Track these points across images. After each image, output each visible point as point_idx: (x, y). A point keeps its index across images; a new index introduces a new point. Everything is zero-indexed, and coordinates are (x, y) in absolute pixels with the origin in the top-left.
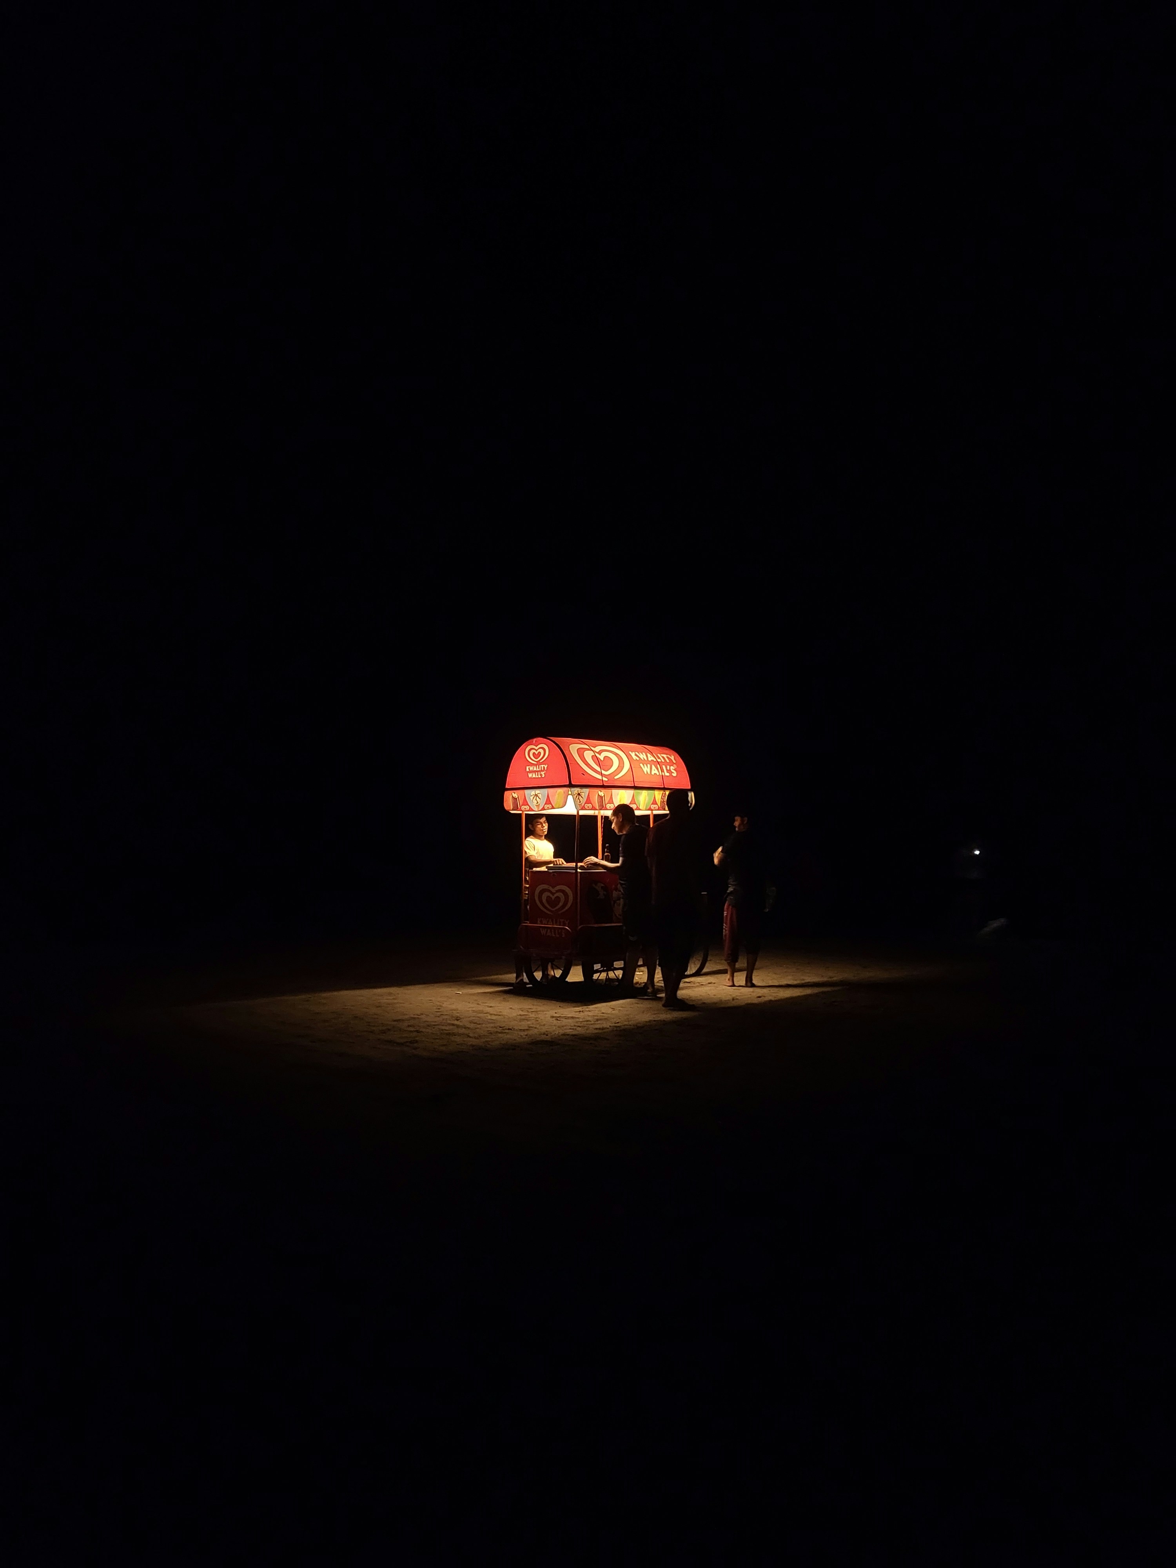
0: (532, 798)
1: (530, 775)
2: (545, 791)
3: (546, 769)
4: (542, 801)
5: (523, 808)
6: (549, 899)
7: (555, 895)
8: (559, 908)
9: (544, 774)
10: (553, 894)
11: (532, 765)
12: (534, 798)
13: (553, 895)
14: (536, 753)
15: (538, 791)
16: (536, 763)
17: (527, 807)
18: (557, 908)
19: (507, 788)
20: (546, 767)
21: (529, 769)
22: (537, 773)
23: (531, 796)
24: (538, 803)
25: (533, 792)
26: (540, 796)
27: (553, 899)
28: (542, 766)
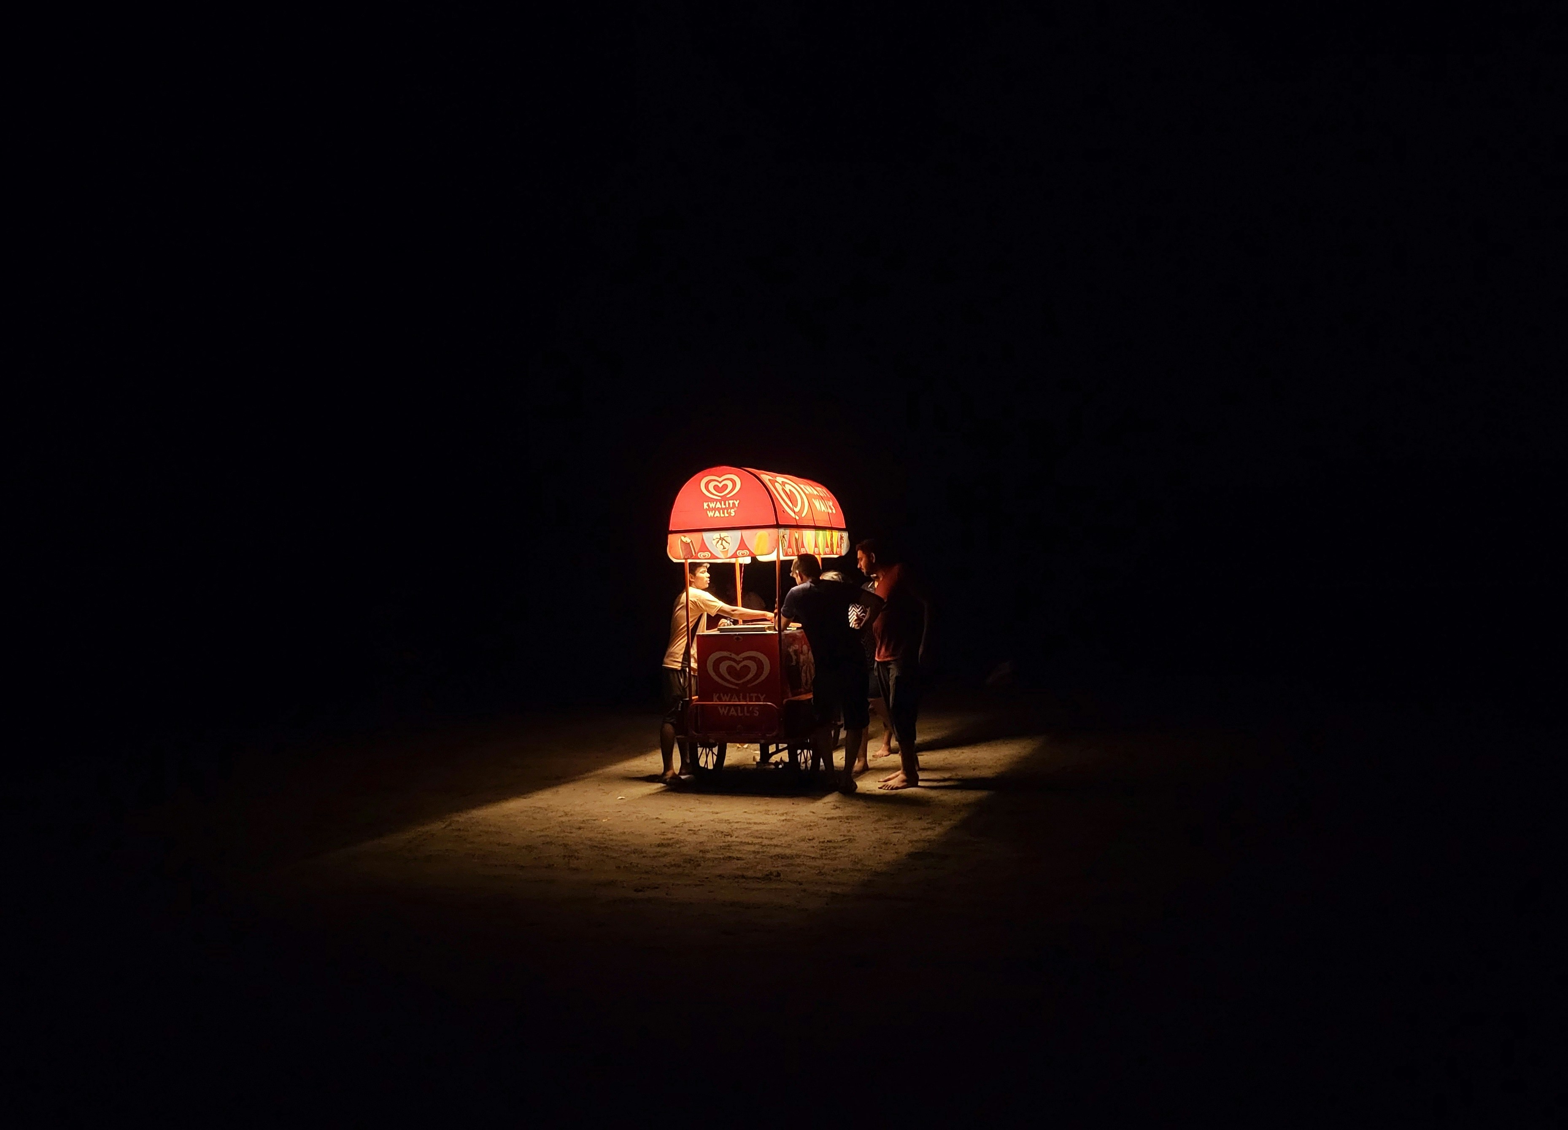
0: (714, 542)
1: (710, 514)
2: (738, 533)
3: (737, 505)
4: (732, 548)
5: (701, 555)
6: (730, 670)
7: (742, 664)
8: (751, 679)
9: (734, 511)
10: (738, 662)
11: (712, 500)
12: (718, 542)
13: (738, 664)
14: (720, 485)
15: (724, 534)
16: (719, 498)
17: (707, 554)
18: (745, 679)
19: (672, 531)
20: (737, 503)
21: (708, 505)
22: (721, 511)
23: (714, 540)
24: (724, 548)
25: (716, 535)
26: (728, 539)
27: (738, 669)
28: (731, 502)
